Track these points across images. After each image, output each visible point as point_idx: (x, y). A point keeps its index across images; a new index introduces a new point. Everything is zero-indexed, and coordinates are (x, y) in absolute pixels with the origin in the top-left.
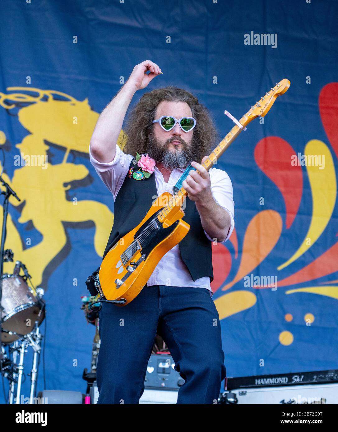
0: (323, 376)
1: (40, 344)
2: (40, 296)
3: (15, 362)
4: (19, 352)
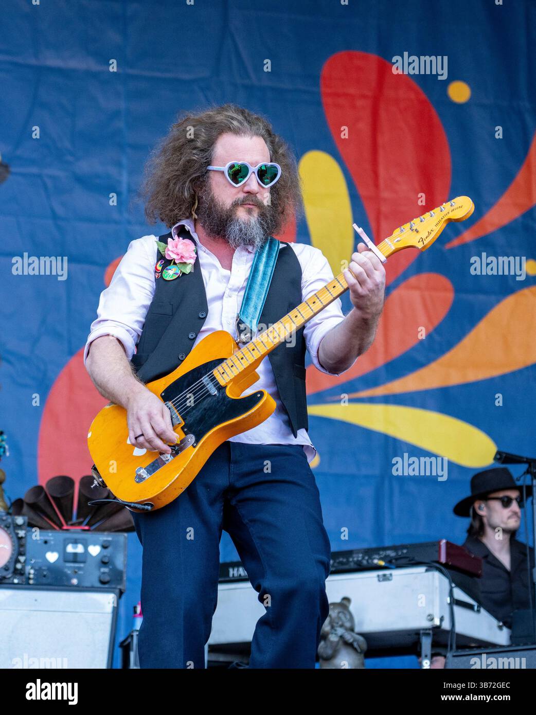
0: (345, 560)
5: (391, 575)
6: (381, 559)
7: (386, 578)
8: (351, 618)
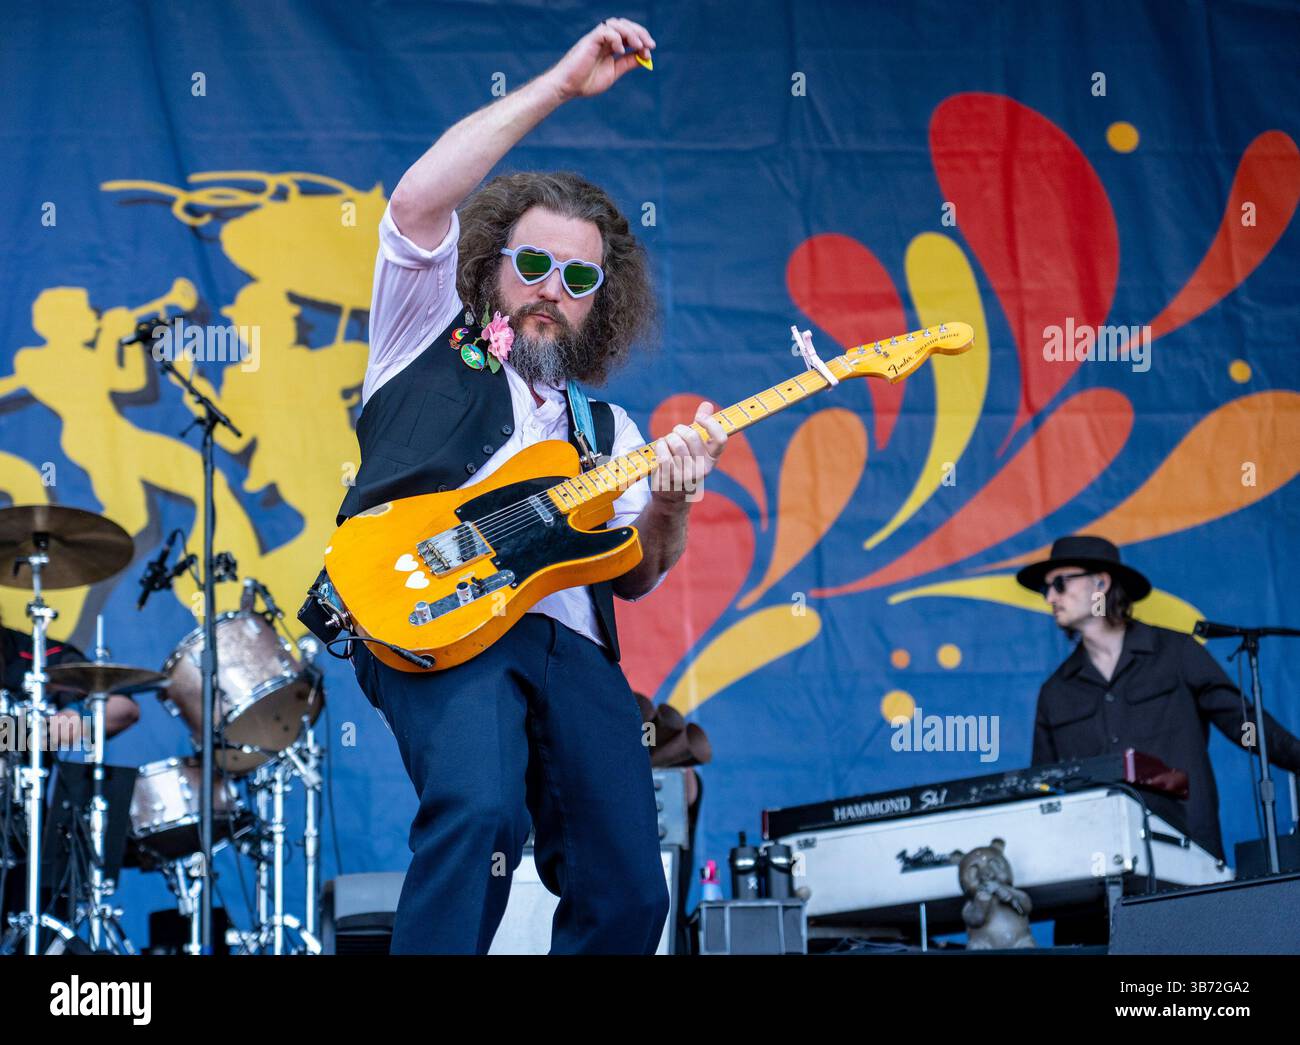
0: (993, 787)
1: (319, 769)
2: (310, 656)
3: (263, 815)
4: (270, 792)
5: (1059, 803)
6: (1043, 782)
7: (1052, 808)
8: (1007, 868)
